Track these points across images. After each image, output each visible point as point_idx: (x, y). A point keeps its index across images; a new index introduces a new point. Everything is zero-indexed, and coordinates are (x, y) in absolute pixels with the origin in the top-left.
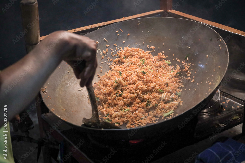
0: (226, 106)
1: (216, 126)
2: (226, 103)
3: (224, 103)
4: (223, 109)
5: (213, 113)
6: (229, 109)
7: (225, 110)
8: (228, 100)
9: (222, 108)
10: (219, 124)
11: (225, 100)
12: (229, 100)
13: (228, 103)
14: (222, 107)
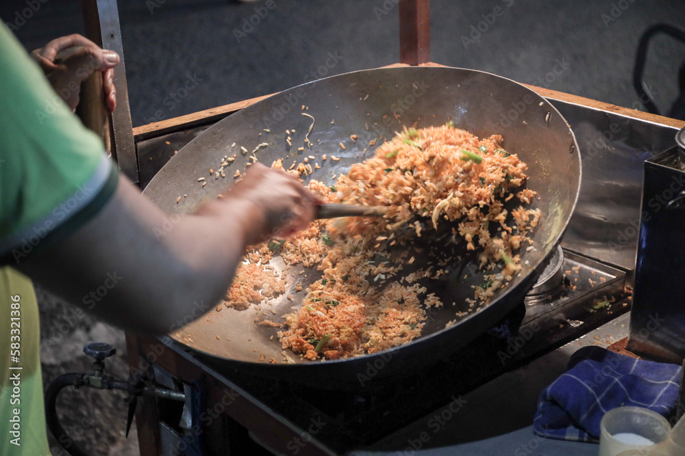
0: (576, 279)
1: (561, 326)
2: (573, 272)
3: (568, 272)
4: (571, 285)
5: (550, 297)
6: (584, 285)
7: (574, 287)
8: (576, 266)
9: (569, 284)
10: (568, 321)
11: (571, 266)
12: (580, 265)
13: (577, 272)
14: (567, 281)
